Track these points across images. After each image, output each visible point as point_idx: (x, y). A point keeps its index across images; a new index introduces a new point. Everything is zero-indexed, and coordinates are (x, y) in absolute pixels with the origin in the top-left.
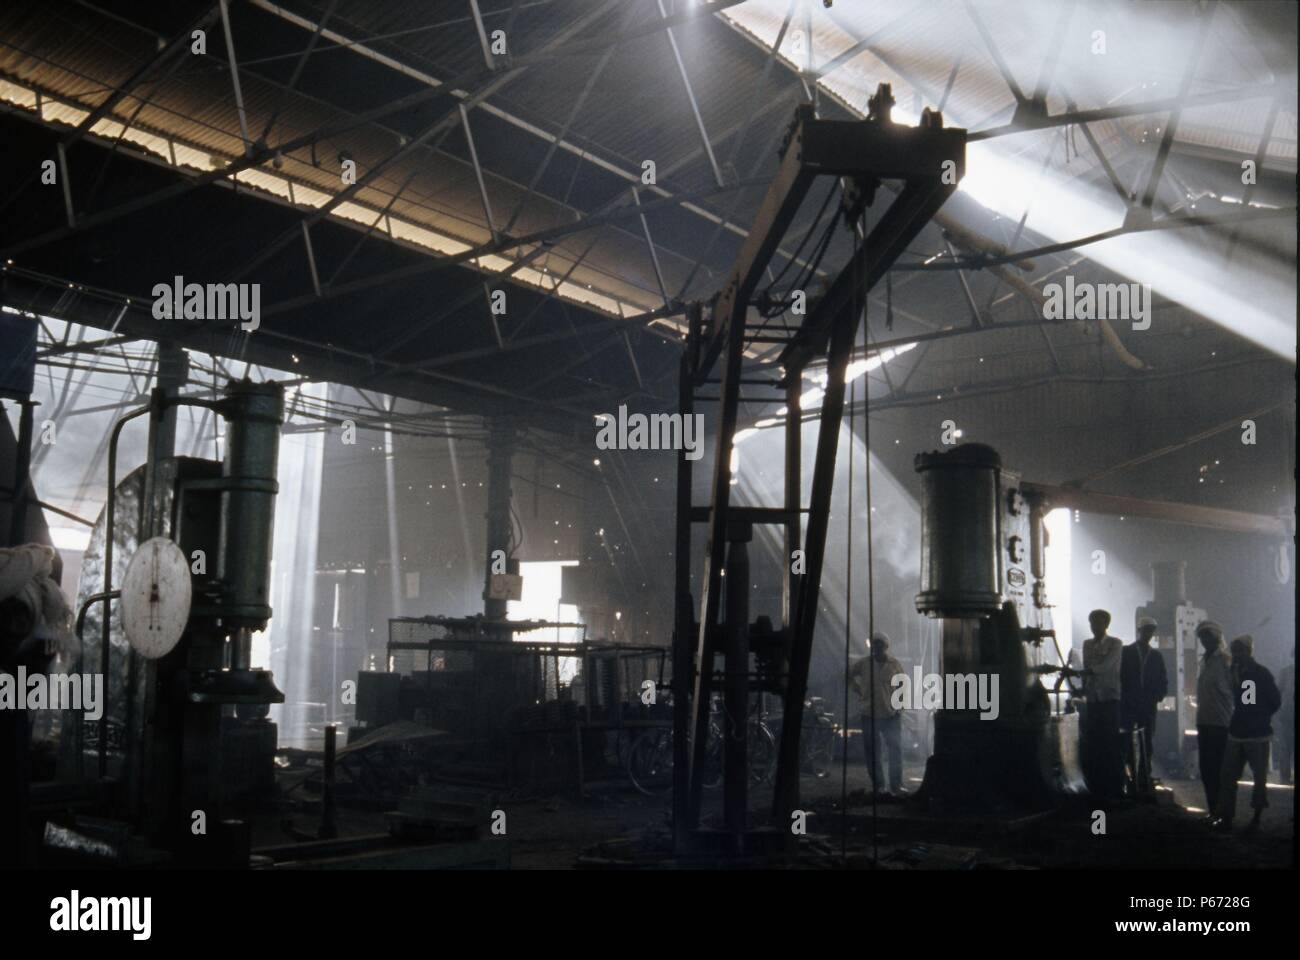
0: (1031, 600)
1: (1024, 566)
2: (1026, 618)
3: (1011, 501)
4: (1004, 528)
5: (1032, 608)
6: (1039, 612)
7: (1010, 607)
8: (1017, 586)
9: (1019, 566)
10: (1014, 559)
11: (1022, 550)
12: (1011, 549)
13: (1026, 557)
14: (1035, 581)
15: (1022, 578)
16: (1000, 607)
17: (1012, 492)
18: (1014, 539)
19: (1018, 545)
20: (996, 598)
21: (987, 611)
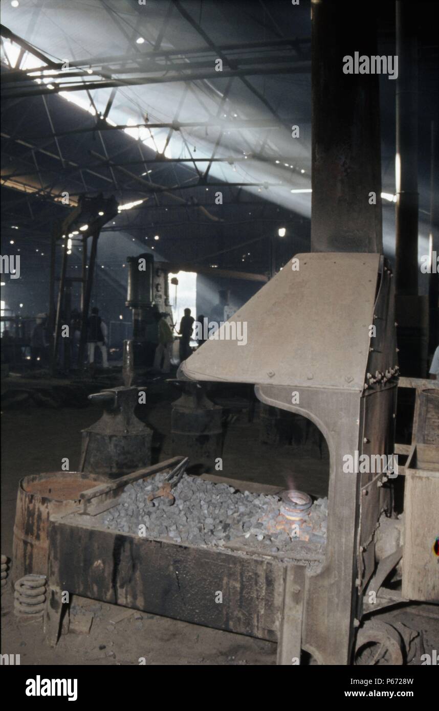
0: (164, 304)
1: (162, 293)
2: (162, 310)
3: (157, 272)
4: (155, 281)
5: (164, 306)
6: (167, 308)
7: (156, 306)
8: (158, 299)
9: (160, 293)
10: (158, 291)
11: (161, 288)
12: (157, 288)
13: (163, 290)
14: (165, 297)
15: (160, 297)
16: (152, 306)
17: (158, 269)
18: (158, 284)
19: (159, 287)
20: (151, 303)
21: (148, 307)
